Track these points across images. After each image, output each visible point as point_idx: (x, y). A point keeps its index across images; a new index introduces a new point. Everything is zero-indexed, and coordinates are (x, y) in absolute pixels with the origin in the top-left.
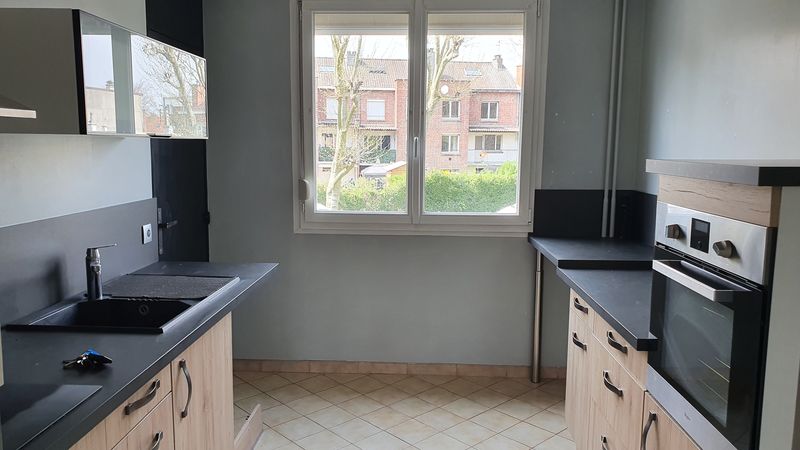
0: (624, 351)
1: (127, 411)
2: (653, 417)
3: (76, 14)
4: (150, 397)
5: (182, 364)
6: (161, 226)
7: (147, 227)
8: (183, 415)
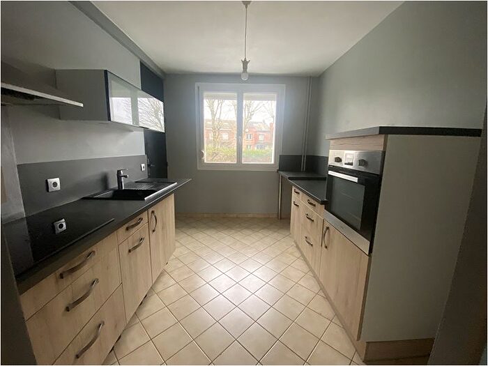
0: (314, 205)
1: (127, 229)
2: (328, 228)
3: (106, 72)
4: (138, 224)
5: (153, 212)
6: (149, 166)
7: (143, 165)
8: (154, 231)
